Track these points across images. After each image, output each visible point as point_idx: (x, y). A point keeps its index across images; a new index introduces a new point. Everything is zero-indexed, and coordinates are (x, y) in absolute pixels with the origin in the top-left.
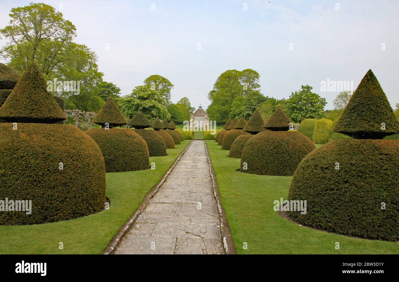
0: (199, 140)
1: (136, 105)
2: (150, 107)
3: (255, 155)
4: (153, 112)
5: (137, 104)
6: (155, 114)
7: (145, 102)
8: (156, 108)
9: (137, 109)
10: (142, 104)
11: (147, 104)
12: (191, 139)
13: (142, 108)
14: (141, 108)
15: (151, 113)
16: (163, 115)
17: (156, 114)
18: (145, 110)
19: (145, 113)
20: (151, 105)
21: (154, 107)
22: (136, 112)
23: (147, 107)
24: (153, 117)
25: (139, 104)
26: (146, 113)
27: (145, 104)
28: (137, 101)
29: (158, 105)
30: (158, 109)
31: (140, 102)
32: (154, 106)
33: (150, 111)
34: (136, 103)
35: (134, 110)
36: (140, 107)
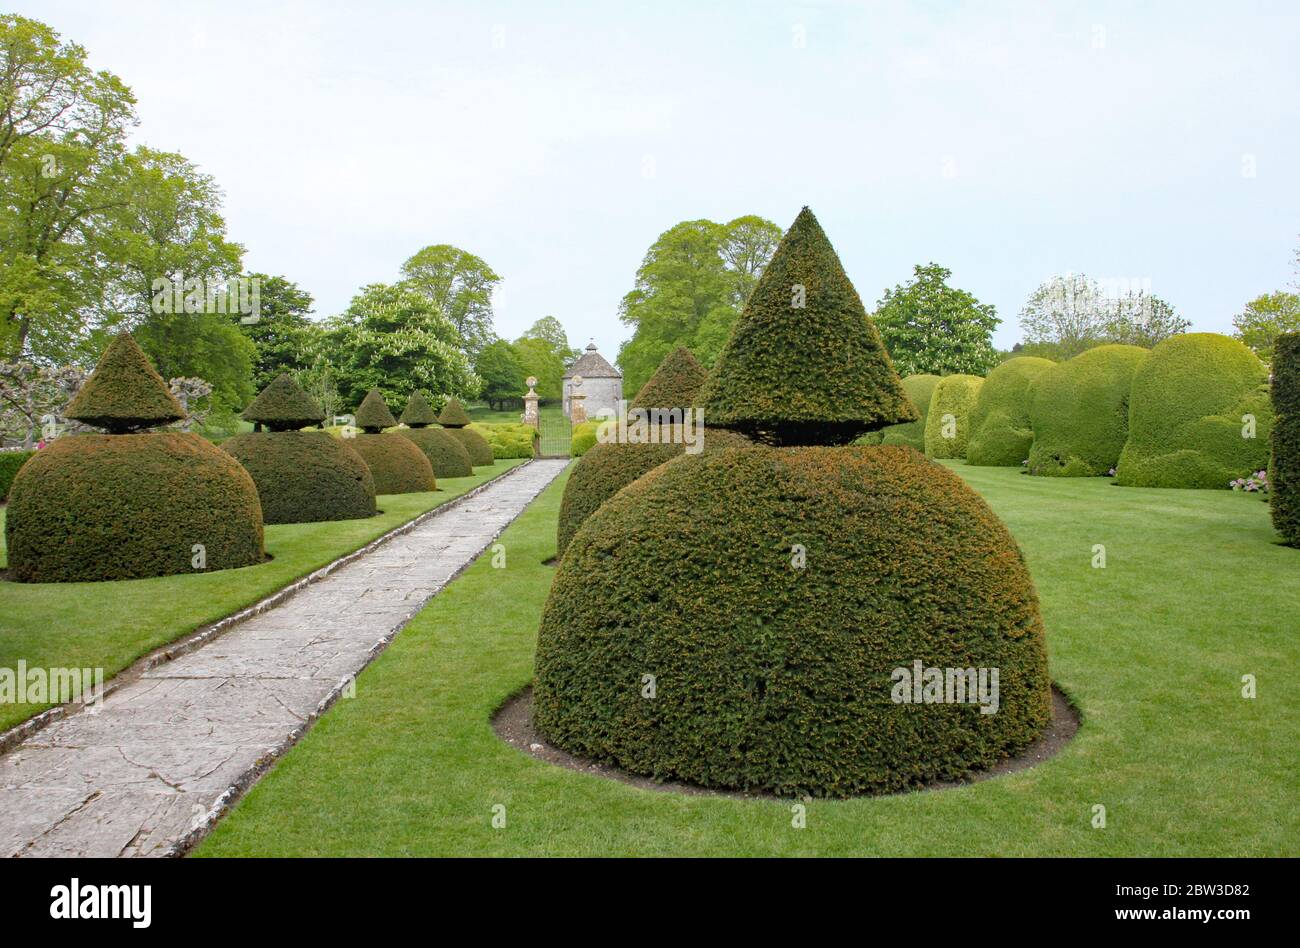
0: (557, 458)
1: (360, 349)
2: (407, 354)
3: (589, 507)
4: (419, 369)
5: (363, 346)
6: (426, 377)
7: (392, 336)
8: (429, 356)
9: (364, 363)
10: (380, 346)
11: (399, 343)
12: (528, 456)
13: (380, 358)
14: (377, 358)
15: (412, 373)
16: (455, 378)
17: (430, 375)
18: (390, 363)
19: (392, 374)
20: (412, 346)
21: (421, 352)
22: (362, 372)
23: (396, 353)
24: (419, 387)
25: (369, 344)
26: (395, 376)
27: (392, 343)
28: (365, 336)
29: (435, 347)
30: (436, 358)
31: (373, 338)
32: (422, 349)
33: (409, 366)
34: (361, 341)
35: (356, 367)
36: (374, 354)
